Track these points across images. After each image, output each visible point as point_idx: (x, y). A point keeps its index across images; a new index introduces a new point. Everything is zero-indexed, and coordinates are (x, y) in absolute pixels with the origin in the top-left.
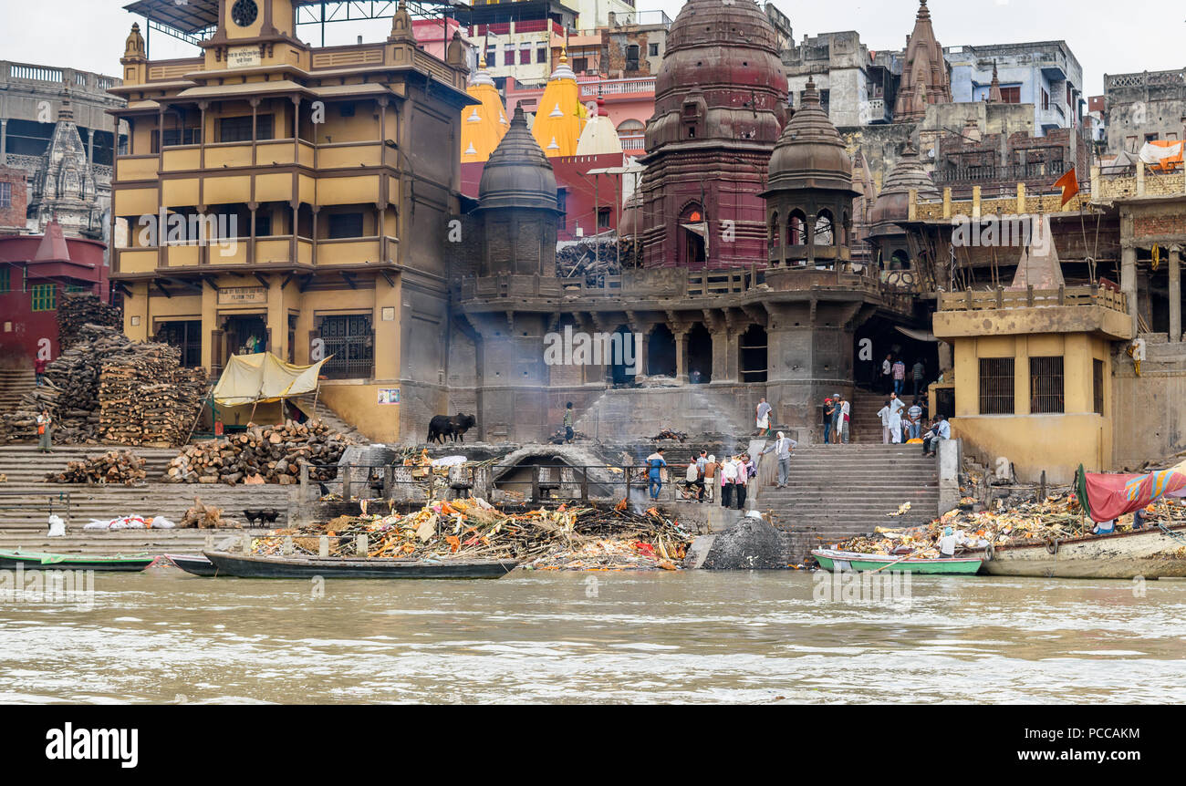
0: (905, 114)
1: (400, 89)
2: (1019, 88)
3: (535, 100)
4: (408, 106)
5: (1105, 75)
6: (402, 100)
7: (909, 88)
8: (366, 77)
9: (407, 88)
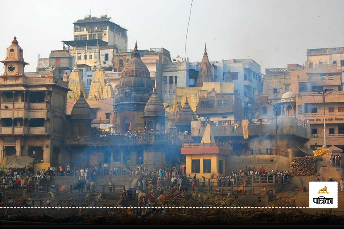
0: (199, 84)
1: (51, 89)
2: (237, 74)
3: (92, 75)
4: (53, 94)
5: (266, 69)
6: (51, 92)
7: (201, 76)
8: (42, 86)
9: (53, 89)
